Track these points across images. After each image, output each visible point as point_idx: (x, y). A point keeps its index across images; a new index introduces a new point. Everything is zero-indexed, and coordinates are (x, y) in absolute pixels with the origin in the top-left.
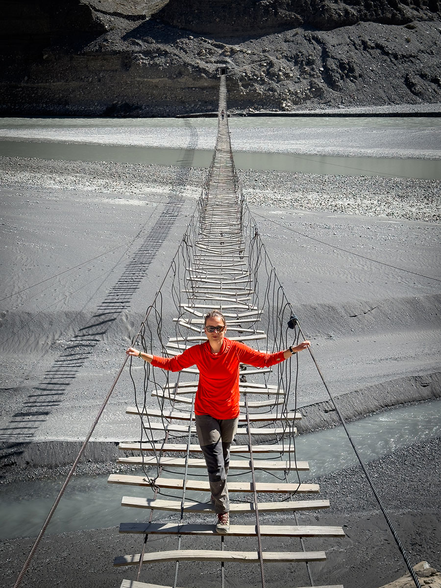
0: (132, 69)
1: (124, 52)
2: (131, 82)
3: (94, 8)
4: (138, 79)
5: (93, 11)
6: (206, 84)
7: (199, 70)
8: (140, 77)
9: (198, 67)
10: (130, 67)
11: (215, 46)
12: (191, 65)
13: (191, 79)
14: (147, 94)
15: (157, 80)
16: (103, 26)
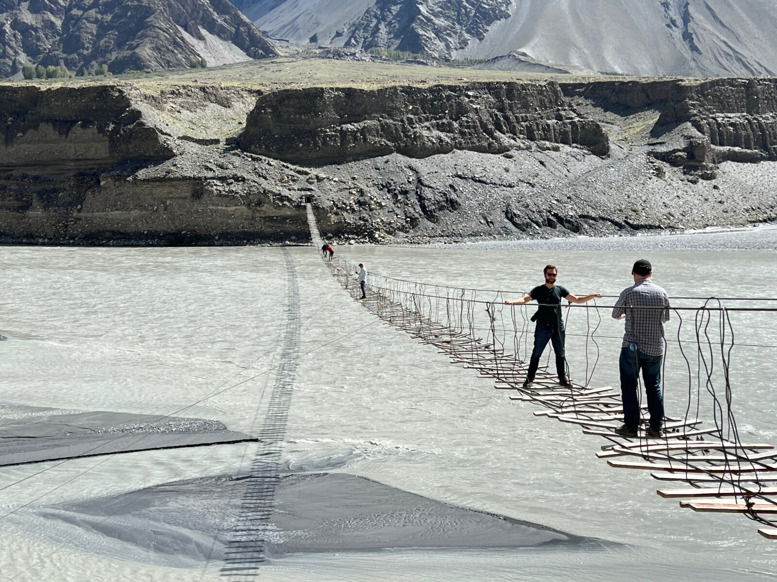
0: (205, 196)
1: (194, 178)
2: (203, 210)
3: (161, 132)
4: (211, 207)
5: (159, 134)
6: (289, 213)
7: (282, 198)
8: (213, 205)
9: (280, 194)
10: (202, 194)
11: (299, 172)
12: (272, 192)
13: (272, 207)
14: (222, 223)
15: (233, 208)
16: (171, 151)
